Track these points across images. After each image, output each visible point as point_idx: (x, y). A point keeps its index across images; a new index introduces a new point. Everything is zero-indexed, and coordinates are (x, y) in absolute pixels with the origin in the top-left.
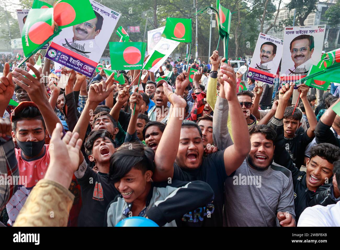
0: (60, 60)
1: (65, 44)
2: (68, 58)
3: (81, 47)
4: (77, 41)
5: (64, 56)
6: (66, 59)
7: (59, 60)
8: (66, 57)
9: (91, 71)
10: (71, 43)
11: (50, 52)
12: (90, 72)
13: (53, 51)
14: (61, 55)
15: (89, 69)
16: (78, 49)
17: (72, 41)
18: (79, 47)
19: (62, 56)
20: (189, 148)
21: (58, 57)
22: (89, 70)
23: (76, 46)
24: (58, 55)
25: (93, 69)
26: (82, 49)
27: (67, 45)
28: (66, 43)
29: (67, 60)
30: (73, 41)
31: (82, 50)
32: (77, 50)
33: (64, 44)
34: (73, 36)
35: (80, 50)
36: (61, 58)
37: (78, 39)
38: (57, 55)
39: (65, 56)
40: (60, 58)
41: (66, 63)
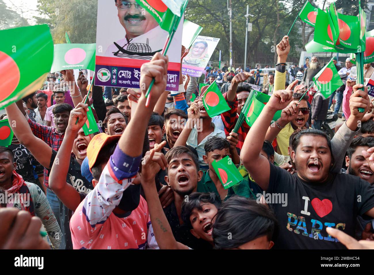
0: (120, 82)
1: (118, 52)
2: (130, 73)
3: (144, 48)
4: (134, 39)
5: (122, 71)
6: (128, 75)
7: (117, 82)
8: (127, 72)
9: (173, 81)
10: (126, 46)
11: (99, 74)
12: (172, 83)
13: (103, 70)
14: (118, 72)
15: (171, 78)
16: (141, 51)
17: (126, 42)
18: (140, 47)
19: (121, 74)
20: (311, 157)
21: (114, 77)
22: (170, 80)
23: (136, 48)
24: (114, 74)
25: (176, 75)
26: (147, 49)
27: (120, 52)
28: (118, 50)
29: (130, 77)
30: (128, 42)
31: (147, 52)
32: (139, 54)
33: (116, 52)
34: (125, 33)
35: (144, 51)
36: (120, 77)
37: (135, 34)
38: (112, 75)
39: (125, 72)
40: (118, 79)
41: (131, 83)
